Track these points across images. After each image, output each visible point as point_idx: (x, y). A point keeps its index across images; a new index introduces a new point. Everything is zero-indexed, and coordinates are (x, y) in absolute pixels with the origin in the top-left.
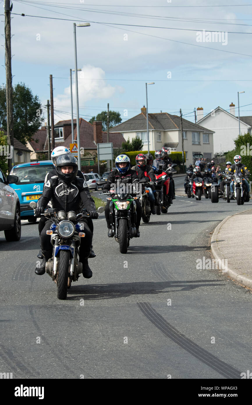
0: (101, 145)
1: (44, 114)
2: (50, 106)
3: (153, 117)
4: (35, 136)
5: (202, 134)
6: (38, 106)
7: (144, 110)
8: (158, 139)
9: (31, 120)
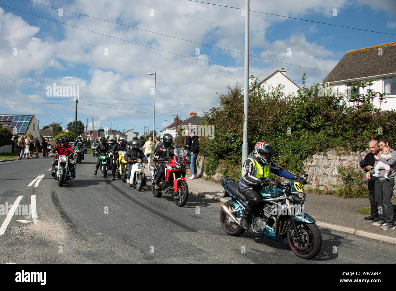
0: (99, 137)
1: (85, 129)
2: (87, 126)
3: (112, 131)
4: (82, 134)
5: (125, 136)
6: (84, 126)
7: (110, 129)
8: (114, 137)
9: (82, 130)
